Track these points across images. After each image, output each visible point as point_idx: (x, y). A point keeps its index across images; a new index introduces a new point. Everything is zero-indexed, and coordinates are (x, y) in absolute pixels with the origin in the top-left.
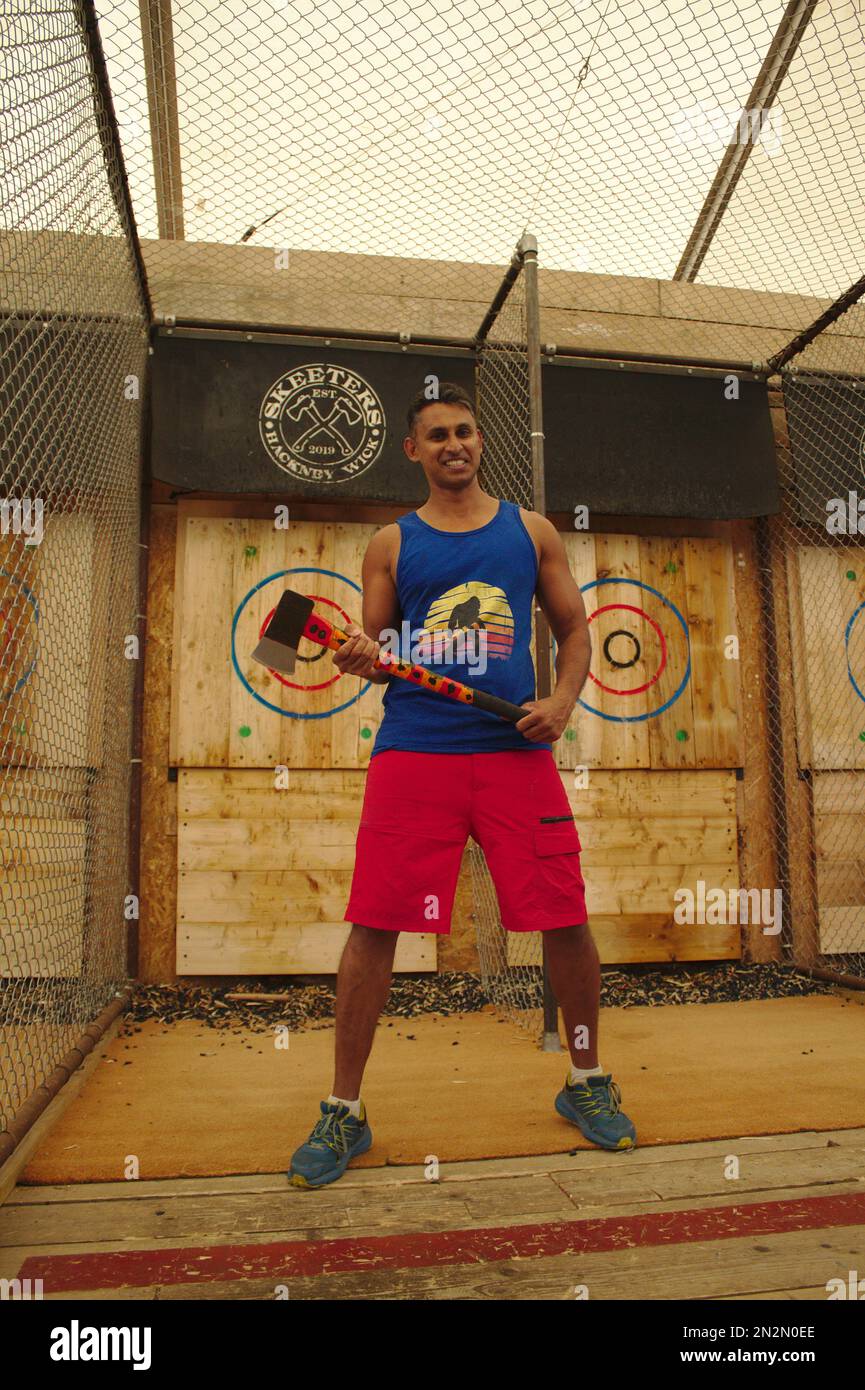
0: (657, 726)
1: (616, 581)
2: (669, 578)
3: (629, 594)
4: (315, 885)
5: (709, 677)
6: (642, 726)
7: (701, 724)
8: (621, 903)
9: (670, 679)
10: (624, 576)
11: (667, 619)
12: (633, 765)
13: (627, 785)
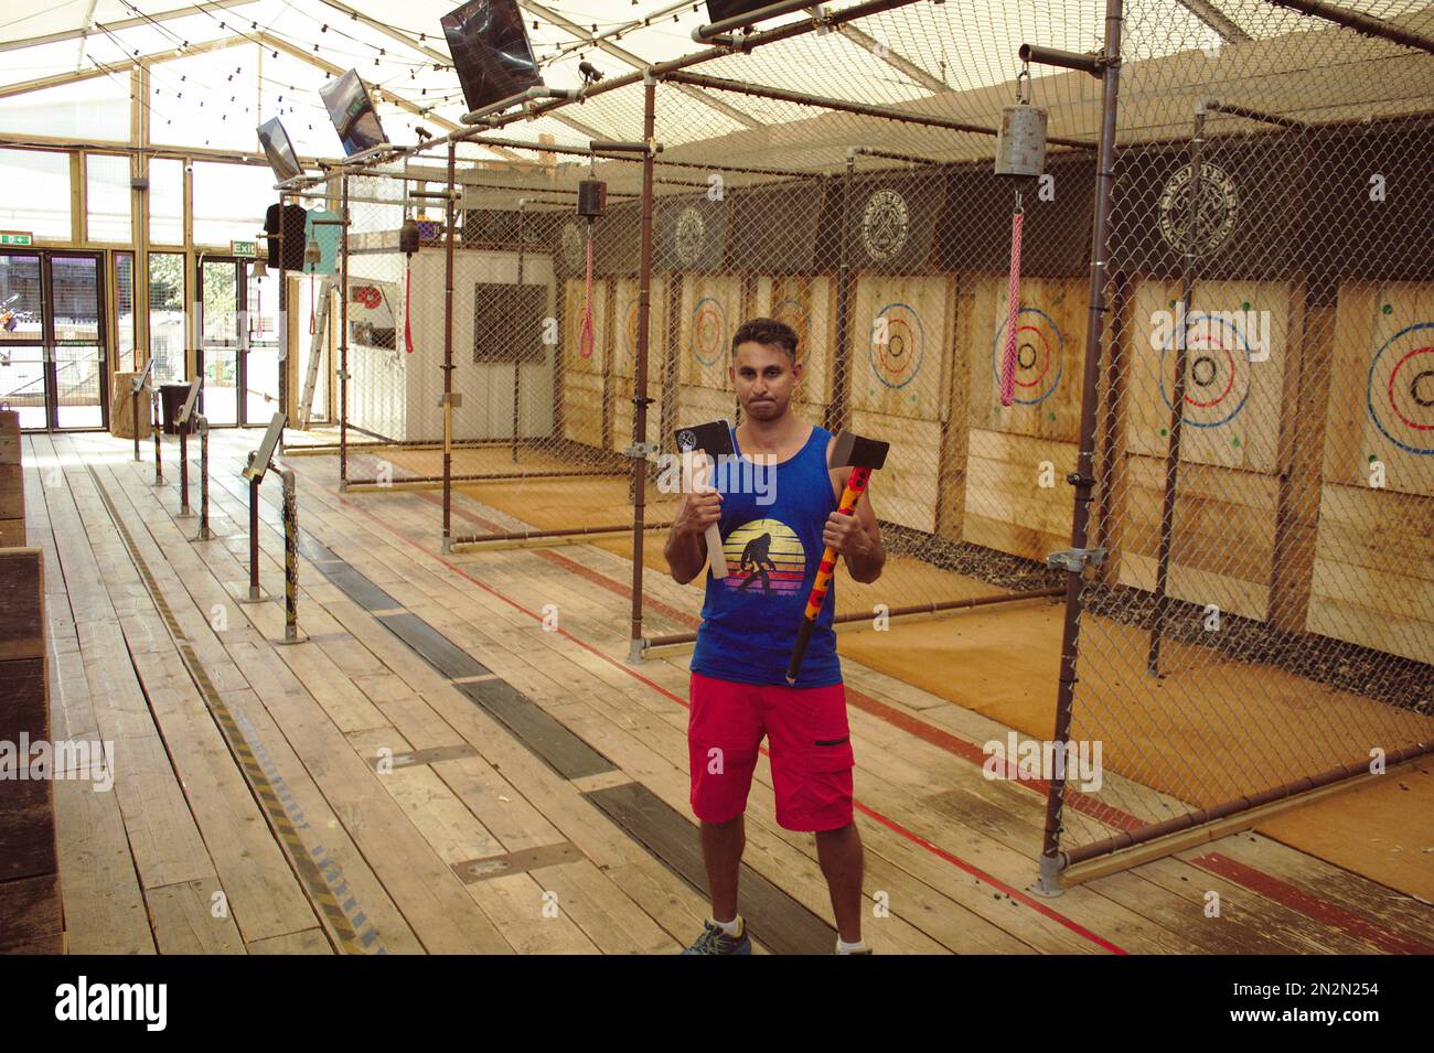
0: (1039, 408)
1: (1030, 310)
2: (1055, 309)
3: (1033, 319)
4: (893, 477)
5: (1070, 380)
6: (1033, 407)
7: (1063, 410)
8: (1015, 519)
9: (1049, 378)
10: (1032, 307)
11: (1053, 337)
12: (1024, 432)
13: (1025, 444)
